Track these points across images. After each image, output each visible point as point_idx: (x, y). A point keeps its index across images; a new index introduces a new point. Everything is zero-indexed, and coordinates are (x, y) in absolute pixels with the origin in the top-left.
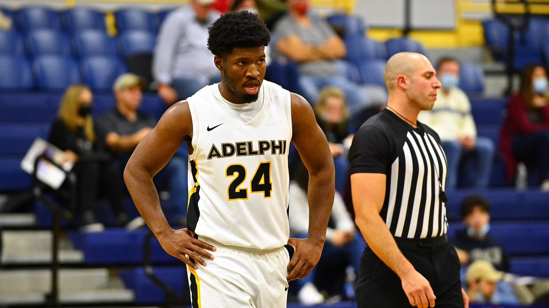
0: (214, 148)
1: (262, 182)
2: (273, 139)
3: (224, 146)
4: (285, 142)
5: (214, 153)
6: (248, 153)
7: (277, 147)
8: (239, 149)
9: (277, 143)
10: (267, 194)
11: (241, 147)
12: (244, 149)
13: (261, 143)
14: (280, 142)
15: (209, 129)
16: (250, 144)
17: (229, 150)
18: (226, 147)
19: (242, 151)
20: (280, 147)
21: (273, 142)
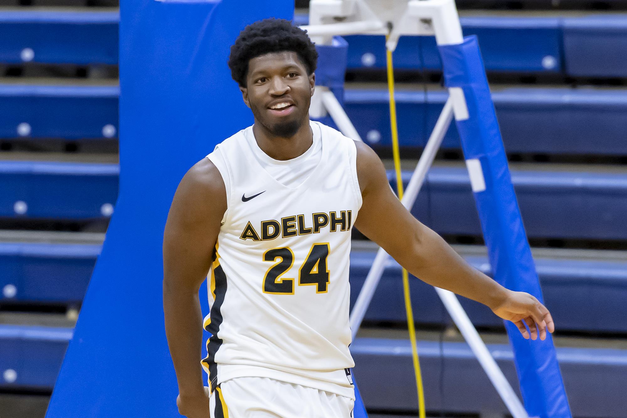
0: (249, 227)
1: (315, 270)
2: (333, 210)
3: (265, 225)
4: (350, 214)
5: (249, 233)
6: (298, 232)
7: (339, 221)
8: (286, 227)
9: (338, 216)
10: (322, 288)
11: (289, 223)
12: (293, 226)
13: (316, 217)
14: (343, 214)
15: (245, 199)
16: (301, 219)
17: (271, 230)
18: (268, 226)
19: (290, 230)
20: (342, 221)
21: (333, 215)
